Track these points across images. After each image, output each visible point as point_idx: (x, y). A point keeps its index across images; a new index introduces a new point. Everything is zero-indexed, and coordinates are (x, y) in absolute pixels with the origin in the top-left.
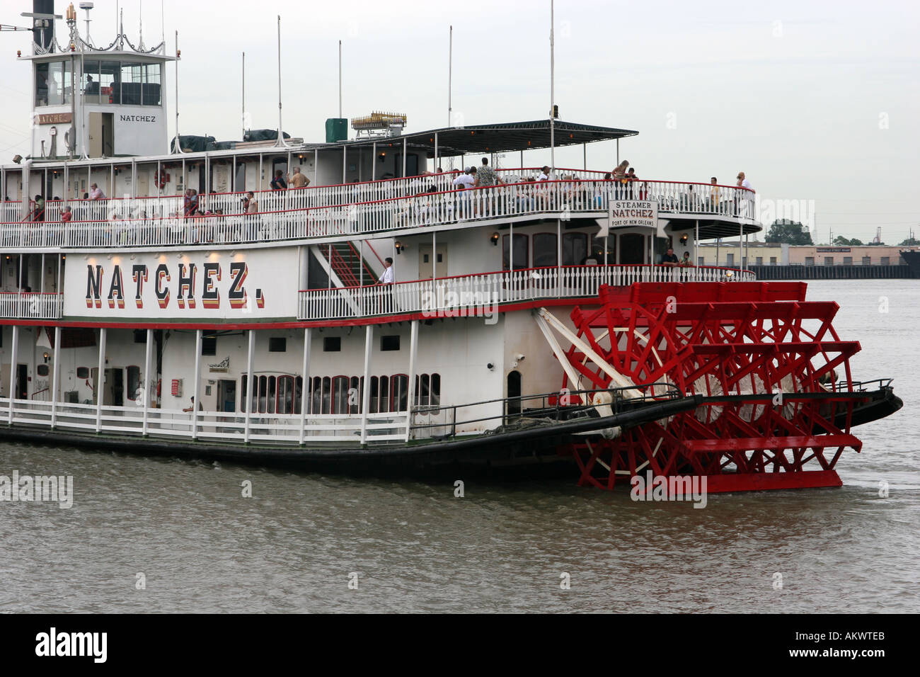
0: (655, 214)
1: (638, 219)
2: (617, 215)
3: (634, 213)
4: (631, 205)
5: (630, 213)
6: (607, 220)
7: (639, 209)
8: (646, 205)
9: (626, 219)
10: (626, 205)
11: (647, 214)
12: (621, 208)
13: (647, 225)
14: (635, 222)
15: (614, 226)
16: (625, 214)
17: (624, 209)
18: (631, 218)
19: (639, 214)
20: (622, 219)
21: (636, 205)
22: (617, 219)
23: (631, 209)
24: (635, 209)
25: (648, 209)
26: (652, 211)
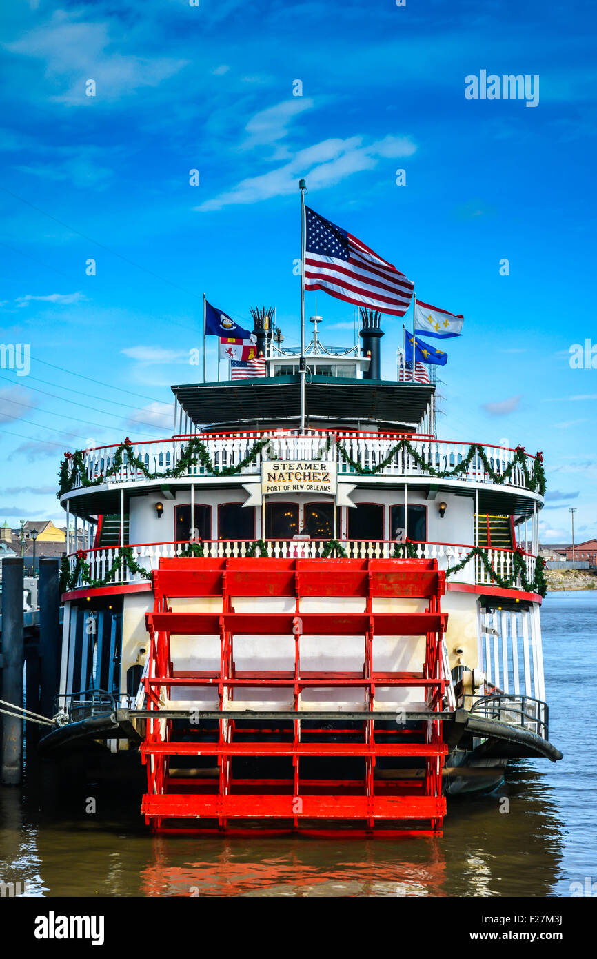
0: (333, 478)
1: (306, 483)
2: (274, 479)
3: (299, 476)
4: (295, 467)
5: (293, 477)
6: (260, 485)
7: (307, 471)
8: (319, 467)
9: (287, 483)
10: (287, 467)
11: (321, 477)
12: (281, 470)
13: (321, 491)
14: (302, 487)
15: (270, 492)
16: (286, 477)
17: (284, 472)
18: (295, 482)
19: (307, 478)
20: (282, 483)
21: (303, 466)
22: (273, 483)
23: (295, 471)
24: (302, 472)
25: (321, 471)
26: (328, 473)
